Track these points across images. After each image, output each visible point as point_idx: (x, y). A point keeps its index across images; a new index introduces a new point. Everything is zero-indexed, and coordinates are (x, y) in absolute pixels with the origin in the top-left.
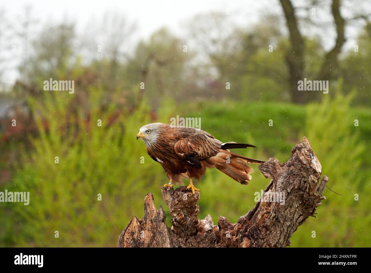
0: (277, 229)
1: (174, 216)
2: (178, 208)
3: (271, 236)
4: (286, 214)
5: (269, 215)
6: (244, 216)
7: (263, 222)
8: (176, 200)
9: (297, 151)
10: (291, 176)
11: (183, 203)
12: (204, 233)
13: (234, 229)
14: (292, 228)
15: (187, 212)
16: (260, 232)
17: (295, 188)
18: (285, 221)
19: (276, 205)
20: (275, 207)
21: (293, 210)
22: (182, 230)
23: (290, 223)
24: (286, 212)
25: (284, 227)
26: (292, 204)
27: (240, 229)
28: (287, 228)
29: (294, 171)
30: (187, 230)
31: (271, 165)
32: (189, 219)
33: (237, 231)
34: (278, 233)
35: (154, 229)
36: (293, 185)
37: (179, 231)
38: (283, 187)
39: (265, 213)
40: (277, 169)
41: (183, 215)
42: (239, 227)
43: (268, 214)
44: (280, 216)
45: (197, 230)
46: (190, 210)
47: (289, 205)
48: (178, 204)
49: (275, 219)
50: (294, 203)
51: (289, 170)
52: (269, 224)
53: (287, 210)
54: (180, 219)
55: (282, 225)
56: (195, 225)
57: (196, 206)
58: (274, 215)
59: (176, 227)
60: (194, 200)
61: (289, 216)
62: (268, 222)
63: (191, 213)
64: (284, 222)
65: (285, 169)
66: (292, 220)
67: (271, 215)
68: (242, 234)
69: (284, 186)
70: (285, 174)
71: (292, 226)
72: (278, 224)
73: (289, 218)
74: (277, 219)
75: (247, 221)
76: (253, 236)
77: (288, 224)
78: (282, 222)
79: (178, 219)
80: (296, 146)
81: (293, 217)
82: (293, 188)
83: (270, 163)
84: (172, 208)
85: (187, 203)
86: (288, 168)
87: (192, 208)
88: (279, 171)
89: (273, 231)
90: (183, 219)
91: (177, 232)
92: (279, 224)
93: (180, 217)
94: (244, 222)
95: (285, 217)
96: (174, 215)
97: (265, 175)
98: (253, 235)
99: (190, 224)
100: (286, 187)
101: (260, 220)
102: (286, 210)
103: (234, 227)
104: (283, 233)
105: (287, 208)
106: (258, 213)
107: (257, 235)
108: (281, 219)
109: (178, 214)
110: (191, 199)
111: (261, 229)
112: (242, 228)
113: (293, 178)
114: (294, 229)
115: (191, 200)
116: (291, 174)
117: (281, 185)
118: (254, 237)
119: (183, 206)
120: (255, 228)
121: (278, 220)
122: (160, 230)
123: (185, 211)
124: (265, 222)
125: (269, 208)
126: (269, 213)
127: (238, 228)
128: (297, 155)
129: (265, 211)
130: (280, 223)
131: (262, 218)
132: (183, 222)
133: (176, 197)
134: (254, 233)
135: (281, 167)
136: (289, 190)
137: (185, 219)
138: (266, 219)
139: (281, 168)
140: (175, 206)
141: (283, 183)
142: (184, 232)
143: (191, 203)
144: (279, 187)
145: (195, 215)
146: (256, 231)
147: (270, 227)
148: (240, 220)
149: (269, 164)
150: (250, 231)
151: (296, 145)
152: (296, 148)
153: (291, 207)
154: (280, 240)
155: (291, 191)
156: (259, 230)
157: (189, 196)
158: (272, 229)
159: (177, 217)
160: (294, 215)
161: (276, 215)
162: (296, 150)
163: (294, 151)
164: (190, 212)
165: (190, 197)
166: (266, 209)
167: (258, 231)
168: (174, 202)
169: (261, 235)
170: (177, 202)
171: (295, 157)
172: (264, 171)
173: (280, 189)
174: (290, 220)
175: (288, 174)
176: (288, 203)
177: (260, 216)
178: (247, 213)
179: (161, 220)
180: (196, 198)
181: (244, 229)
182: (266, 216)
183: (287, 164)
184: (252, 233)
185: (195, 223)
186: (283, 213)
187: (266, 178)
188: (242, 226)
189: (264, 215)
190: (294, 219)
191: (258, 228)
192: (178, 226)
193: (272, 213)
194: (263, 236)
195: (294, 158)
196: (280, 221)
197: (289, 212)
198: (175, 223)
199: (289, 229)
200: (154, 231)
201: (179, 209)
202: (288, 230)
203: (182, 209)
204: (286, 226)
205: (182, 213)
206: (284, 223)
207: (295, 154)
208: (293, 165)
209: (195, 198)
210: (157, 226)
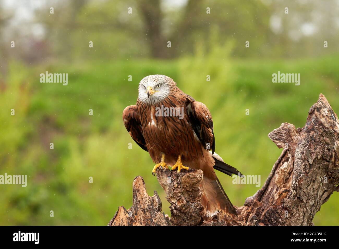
0: (300, 210)
1: (172, 203)
2: (178, 193)
3: (292, 219)
4: (309, 191)
5: (288, 194)
6: (252, 197)
7: (281, 202)
8: (175, 183)
9: (316, 112)
10: (311, 144)
11: (183, 186)
12: (211, 221)
13: (242, 213)
14: (315, 208)
15: (188, 197)
16: (279, 215)
17: (317, 158)
18: (308, 199)
19: (296, 181)
20: (295, 183)
21: (316, 186)
22: (183, 220)
23: (313, 202)
24: (309, 188)
25: (308, 207)
26: (316, 178)
27: (249, 213)
28: (310, 208)
29: (314, 136)
30: (190, 219)
31: (284, 131)
32: (192, 206)
33: (246, 216)
34: (300, 215)
35: (147, 220)
36: (315, 154)
37: (180, 221)
38: (304, 158)
39: (283, 192)
40: (292, 137)
41: (185, 201)
42: (248, 210)
43: (286, 192)
44: (302, 193)
45: (202, 218)
46: (192, 194)
47: (312, 179)
48: (177, 187)
49: (296, 198)
50: (317, 177)
51: (308, 136)
52: (289, 205)
53: (310, 186)
54: (182, 206)
55: (305, 204)
56: (200, 212)
57: (199, 189)
58: (295, 193)
59: (176, 216)
60: (196, 182)
61: (313, 193)
62: (288, 202)
63: (193, 197)
64: (307, 201)
65: (303, 136)
66: (315, 198)
67: (292, 194)
68: (256, 219)
69: (304, 156)
70: (304, 142)
71: (316, 205)
72: (300, 203)
73: (313, 196)
74: (299, 198)
75: (257, 203)
76: (270, 221)
77: (312, 203)
78: (305, 201)
79: (179, 206)
80: (314, 106)
81: (317, 195)
82: (315, 158)
83: (283, 129)
84: (170, 193)
85: (188, 185)
86: (307, 134)
87: (194, 191)
88: (295, 138)
89: (295, 214)
90: (184, 205)
91: (177, 222)
92: (302, 204)
93: (181, 203)
94: (254, 204)
95: (308, 195)
96: (173, 201)
97: (278, 144)
98: (270, 219)
99: (194, 212)
100: (307, 158)
101: (278, 201)
102: (308, 186)
103: (241, 212)
104: (306, 215)
105: (310, 184)
106: (270, 192)
107: (276, 220)
108: (304, 197)
109: (179, 199)
110: (193, 180)
111: (280, 212)
112: (253, 211)
113: (315, 146)
114: (317, 208)
115: (193, 182)
116: (311, 142)
117: (300, 156)
118: (272, 222)
119: (183, 190)
120: (272, 211)
121: (300, 200)
122: (156, 221)
123: (186, 196)
124: (284, 203)
125: (288, 186)
126: (289, 191)
127: (247, 212)
128: (316, 117)
129: (283, 189)
130: (303, 202)
131: (279, 197)
132: (185, 209)
133: (175, 180)
134: (271, 217)
135: (297, 133)
136: (311, 162)
137: (187, 206)
138: (286, 199)
139: (297, 135)
140: (174, 190)
141: (302, 153)
142: (186, 222)
143: (193, 185)
144: (298, 159)
145: (198, 200)
146: (274, 214)
147: (291, 208)
148: (248, 202)
149: (282, 131)
150: (267, 215)
151: (313, 104)
152: (314, 109)
153: (314, 182)
154: (303, 224)
155: (313, 162)
156: (277, 213)
157: (191, 176)
158: (294, 210)
159: (177, 204)
160: (318, 192)
161: (297, 192)
162: (314, 111)
163: (311, 113)
164: (191, 197)
165: (192, 178)
166: (284, 187)
167: (277, 215)
168: (172, 185)
169: (280, 219)
170: (176, 185)
171: (314, 120)
172: (277, 140)
173: (299, 160)
174: (313, 198)
175: (308, 142)
176: (310, 178)
177: (277, 195)
178: (255, 193)
179: (156, 208)
180: (200, 179)
181: (254, 213)
182: (284, 194)
183: (305, 130)
184: (268, 217)
185: (200, 209)
186: (305, 190)
187: (279, 148)
188: (252, 209)
189: (282, 194)
190: (317, 197)
191: (276, 211)
192: (178, 215)
193: (292, 190)
194: (283, 220)
195: (314, 122)
196: (302, 200)
197: (312, 189)
198: (175, 211)
199: (313, 210)
200: (148, 222)
201: (180, 194)
202: (311, 211)
203: (183, 194)
204: (310, 206)
205: (183, 198)
206: (306, 203)
207: (314, 115)
208: (313, 129)
209: (198, 179)
210: (151, 217)
